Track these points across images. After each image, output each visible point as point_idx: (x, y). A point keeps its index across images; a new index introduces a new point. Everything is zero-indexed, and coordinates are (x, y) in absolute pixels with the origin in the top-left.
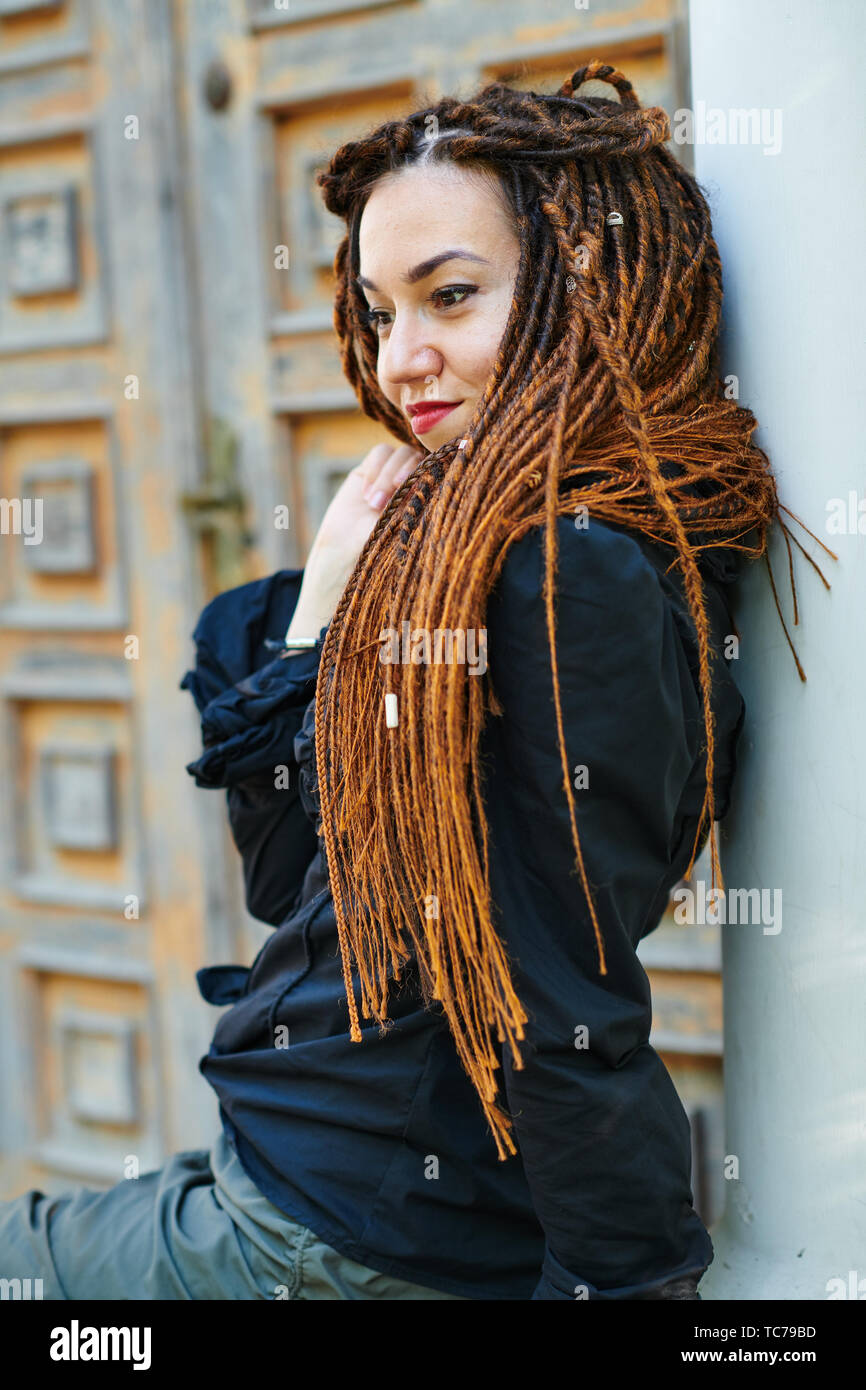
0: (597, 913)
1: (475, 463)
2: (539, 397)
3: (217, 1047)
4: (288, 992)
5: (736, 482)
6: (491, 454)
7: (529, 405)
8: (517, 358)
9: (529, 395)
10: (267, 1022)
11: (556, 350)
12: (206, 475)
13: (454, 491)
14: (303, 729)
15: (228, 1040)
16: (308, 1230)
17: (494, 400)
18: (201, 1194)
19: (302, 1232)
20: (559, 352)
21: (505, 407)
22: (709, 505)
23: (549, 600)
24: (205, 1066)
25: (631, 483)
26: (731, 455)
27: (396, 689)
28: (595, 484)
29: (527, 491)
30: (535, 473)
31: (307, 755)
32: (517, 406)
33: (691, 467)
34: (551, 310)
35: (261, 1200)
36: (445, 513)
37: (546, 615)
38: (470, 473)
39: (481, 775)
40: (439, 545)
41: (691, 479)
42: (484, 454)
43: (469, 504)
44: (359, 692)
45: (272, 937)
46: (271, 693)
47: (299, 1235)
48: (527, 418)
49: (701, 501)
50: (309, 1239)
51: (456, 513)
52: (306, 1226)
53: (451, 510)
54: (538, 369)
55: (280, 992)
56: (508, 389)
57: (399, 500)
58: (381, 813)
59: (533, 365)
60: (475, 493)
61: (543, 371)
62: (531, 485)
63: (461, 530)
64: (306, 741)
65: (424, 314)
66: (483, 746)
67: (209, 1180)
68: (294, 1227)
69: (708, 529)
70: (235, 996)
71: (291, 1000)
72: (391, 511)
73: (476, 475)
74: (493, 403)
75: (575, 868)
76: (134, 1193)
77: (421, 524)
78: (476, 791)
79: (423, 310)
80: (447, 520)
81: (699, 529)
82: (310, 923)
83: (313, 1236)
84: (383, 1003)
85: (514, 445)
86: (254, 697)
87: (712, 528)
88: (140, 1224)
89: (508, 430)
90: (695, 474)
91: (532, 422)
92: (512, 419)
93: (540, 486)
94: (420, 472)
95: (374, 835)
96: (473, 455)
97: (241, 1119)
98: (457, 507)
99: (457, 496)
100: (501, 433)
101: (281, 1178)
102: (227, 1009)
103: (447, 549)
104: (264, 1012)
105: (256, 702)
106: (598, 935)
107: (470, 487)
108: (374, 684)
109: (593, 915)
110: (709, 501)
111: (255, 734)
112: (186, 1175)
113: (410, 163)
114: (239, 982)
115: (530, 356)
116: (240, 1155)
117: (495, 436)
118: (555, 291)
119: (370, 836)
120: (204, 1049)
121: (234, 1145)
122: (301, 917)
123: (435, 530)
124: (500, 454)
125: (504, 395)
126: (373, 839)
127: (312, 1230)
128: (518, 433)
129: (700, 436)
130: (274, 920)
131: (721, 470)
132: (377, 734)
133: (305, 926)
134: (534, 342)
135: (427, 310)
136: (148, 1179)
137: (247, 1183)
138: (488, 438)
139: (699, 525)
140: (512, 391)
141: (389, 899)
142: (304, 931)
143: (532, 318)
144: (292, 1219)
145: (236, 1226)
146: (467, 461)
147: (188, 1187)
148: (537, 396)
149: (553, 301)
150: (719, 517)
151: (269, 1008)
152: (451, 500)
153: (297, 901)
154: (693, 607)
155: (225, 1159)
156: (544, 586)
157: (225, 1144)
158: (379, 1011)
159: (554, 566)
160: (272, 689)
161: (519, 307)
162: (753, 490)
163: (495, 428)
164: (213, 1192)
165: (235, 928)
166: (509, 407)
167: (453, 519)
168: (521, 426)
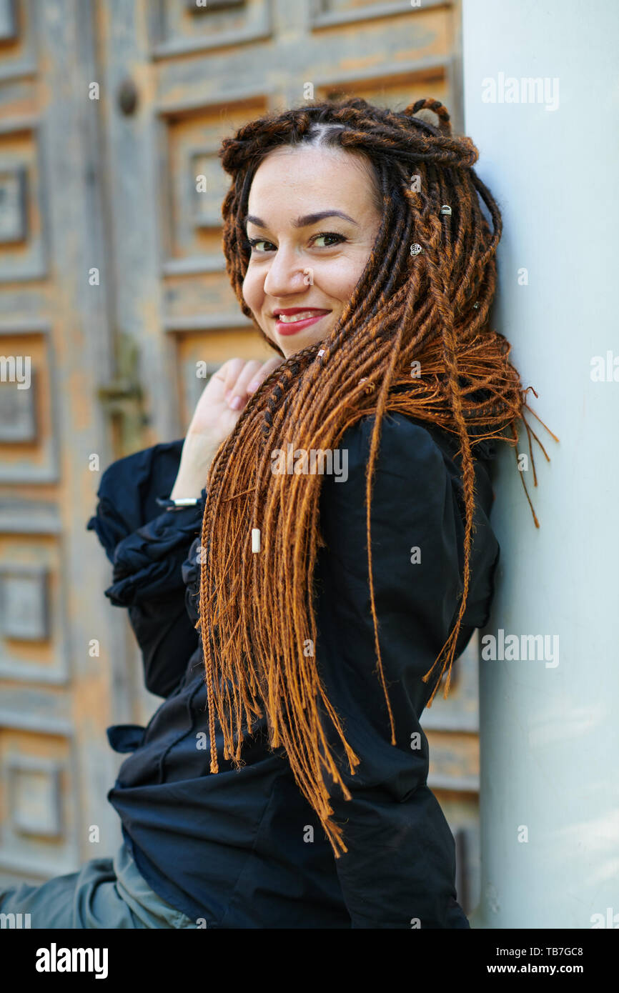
0: (390, 701)
1: (329, 369)
2: (381, 328)
3: (121, 783)
4: (175, 744)
5: (501, 390)
6: (342, 364)
7: (373, 332)
8: (369, 296)
9: (373, 325)
10: (158, 765)
11: (395, 295)
12: (116, 374)
13: (311, 385)
14: (189, 559)
15: (129, 778)
16: (184, 915)
17: (348, 324)
18: (107, 888)
19: (179, 916)
20: (397, 296)
21: (355, 330)
22: (483, 407)
23: (369, 477)
24: (112, 796)
25: (433, 393)
26: (498, 371)
27: (260, 526)
28: (408, 392)
29: (364, 396)
30: (372, 384)
31: (193, 578)
32: (364, 331)
33: (474, 380)
34: (397, 266)
35: (150, 893)
36: (304, 401)
37: (366, 488)
38: (325, 375)
39: (314, 594)
40: (297, 424)
41: (472, 389)
42: (337, 363)
43: (321, 398)
44: (232, 526)
45: (162, 706)
46: (166, 539)
47: (178, 918)
48: (370, 342)
49: (477, 404)
50: (184, 921)
51: (311, 403)
52: (183, 912)
53: (308, 400)
54: (382, 306)
55: (169, 745)
56: (359, 318)
57: (267, 386)
58: (244, 612)
59: (379, 303)
60: (326, 390)
61: (384, 308)
62: (367, 392)
63: (313, 415)
64: (192, 568)
65: (300, 251)
66: (316, 574)
67: (113, 879)
68: (174, 912)
69: (482, 424)
70: (134, 746)
71: (176, 751)
72: (261, 393)
73: (329, 378)
74: (348, 326)
75: (376, 669)
76: (59, 888)
77: (283, 407)
78: (310, 605)
79: (299, 247)
80: (305, 406)
81: (476, 424)
82: (193, 697)
83: (187, 919)
84: (239, 749)
85: (358, 361)
86: (153, 542)
87: (485, 424)
88: (63, 910)
89: (356, 349)
90: (476, 385)
91: (372, 346)
92: (360, 341)
93: (372, 393)
94: (283, 368)
95: (238, 629)
96: (328, 361)
97: (138, 835)
98: (313, 398)
99: (313, 390)
100: (351, 350)
101: (165, 877)
102: (127, 756)
103: (302, 429)
104: (156, 758)
105: (156, 546)
106: (391, 717)
107: (324, 386)
108: (244, 522)
109: (388, 703)
110: (483, 404)
111: (156, 568)
112: (97, 875)
113: (306, 142)
114: (137, 737)
115: (377, 296)
116: (136, 860)
117: (346, 351)
118: (401, 253)
119: (235, 630)
120: (111, 784)
121: (132, 852)
122: (185, 693)
123: (295, 413)
124: (348, 365)
125: (356, 321)
126: (237, 632)
127: (187, 915)
128: (362, 353)
129: (478, 358)
130: (165, 695)
131: (490, 382)
132: (244, 555)
133: (189, 699)
134: (382, 287)
135: (302, 248)
136: (71, 878)
137: (140, 880)
138: (340, 351)
139: (477, 421)
140: (361, 320)
141: (247, 676)
142: (188, 702)
143: (384, 270)
144: (173, 907)
145: (132, 912)
146: (324, 365)
147: (98, 883)
148: (379, 327)
149: (399, 260)
150: (490, 416)
151: (160, 755)
152: (309, 392)
153: (182, 681)
154: (466, 495)
155: (124, 862)
156: (367, 466)
157: (124, 852)
158: (235, 754)
159: (375, 454)
160: (167, 536)
161: (375, 260)
162: (510, 395)
163: (346, 344)
164: (115, 887)
165: (133, 698)
166: (358, 330)
167: (309, 407)
168: (364, 348)
